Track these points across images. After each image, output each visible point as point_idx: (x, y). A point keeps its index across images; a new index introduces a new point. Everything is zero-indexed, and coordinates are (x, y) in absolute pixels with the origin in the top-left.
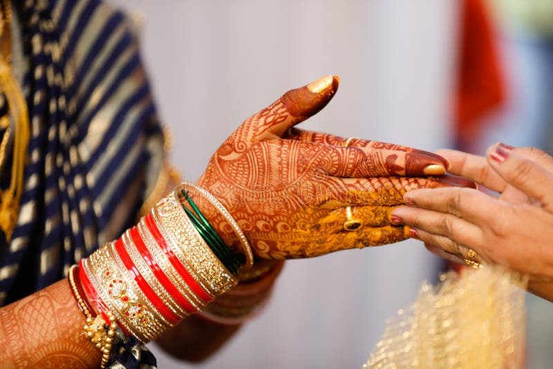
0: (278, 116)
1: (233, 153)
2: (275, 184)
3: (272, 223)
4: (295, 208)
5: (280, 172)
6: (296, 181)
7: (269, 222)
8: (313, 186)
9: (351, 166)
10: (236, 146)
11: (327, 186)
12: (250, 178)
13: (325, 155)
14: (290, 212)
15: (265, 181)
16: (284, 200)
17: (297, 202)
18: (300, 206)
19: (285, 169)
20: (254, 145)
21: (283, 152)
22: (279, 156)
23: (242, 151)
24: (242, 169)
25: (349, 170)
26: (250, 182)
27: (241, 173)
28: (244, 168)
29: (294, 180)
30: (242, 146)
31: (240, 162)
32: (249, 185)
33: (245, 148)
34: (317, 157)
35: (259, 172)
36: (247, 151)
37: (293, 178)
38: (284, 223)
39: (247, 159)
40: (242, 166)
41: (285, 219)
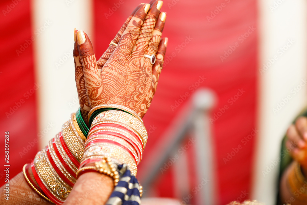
0: (93, 61)
1: (99, 89)
2: (123, 78)
3: (138, 93)
4: (137, 78)
5: (120, 73)
6: (127, 69)
7: (137, 94)
8: (132, 63)
9: (131, 42)
10: (96, 87)
11: (134, 58)
12: (115, 88)
13: (121, 51)
14: (138, 81)
15: (120, 82)
16: (131, 80)
17: (135, 75)
18: (137, 75)
19: (120, 71)
20: (101, 77)
21: (112, 67)
22: (113, 69)
23: (101, 85)
24: (109, 89)
25: (132, 44)
26: (116, 89)
27: (110, 90)
28: (109, 88)
29: (126, 69)
30: (99, 83)
31: (105, 88)
32: (117, 90)
33: (100, 82)
34: (121, 54)
35: (114, 82)
36: (102, 82)
37: (125, 70)
38: (140, 88)
39: (105, 84)
40: (107, 88)
41: (139, 85)
